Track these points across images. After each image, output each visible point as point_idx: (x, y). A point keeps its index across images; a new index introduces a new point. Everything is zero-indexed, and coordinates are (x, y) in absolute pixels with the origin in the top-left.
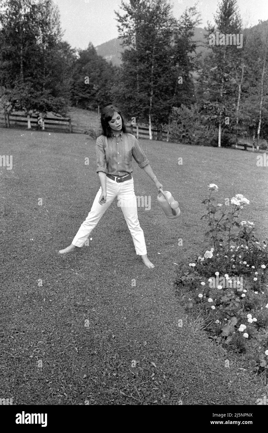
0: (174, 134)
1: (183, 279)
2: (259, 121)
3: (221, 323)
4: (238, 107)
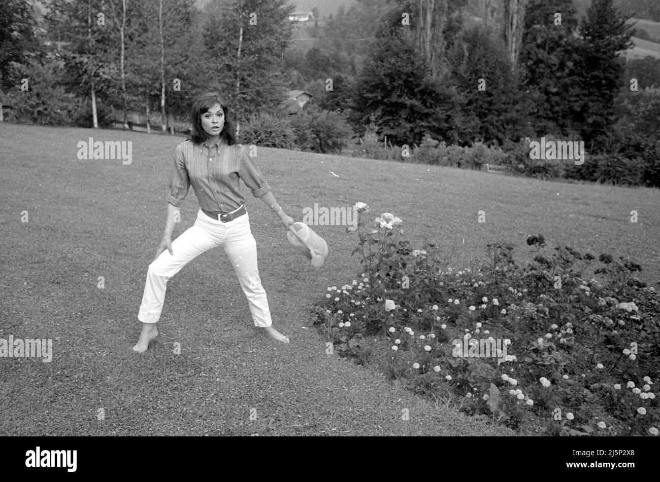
0: (20, 108)
1: (343, 347)
2: (162, 87)
3: (474, 396)
4: (123, 65)
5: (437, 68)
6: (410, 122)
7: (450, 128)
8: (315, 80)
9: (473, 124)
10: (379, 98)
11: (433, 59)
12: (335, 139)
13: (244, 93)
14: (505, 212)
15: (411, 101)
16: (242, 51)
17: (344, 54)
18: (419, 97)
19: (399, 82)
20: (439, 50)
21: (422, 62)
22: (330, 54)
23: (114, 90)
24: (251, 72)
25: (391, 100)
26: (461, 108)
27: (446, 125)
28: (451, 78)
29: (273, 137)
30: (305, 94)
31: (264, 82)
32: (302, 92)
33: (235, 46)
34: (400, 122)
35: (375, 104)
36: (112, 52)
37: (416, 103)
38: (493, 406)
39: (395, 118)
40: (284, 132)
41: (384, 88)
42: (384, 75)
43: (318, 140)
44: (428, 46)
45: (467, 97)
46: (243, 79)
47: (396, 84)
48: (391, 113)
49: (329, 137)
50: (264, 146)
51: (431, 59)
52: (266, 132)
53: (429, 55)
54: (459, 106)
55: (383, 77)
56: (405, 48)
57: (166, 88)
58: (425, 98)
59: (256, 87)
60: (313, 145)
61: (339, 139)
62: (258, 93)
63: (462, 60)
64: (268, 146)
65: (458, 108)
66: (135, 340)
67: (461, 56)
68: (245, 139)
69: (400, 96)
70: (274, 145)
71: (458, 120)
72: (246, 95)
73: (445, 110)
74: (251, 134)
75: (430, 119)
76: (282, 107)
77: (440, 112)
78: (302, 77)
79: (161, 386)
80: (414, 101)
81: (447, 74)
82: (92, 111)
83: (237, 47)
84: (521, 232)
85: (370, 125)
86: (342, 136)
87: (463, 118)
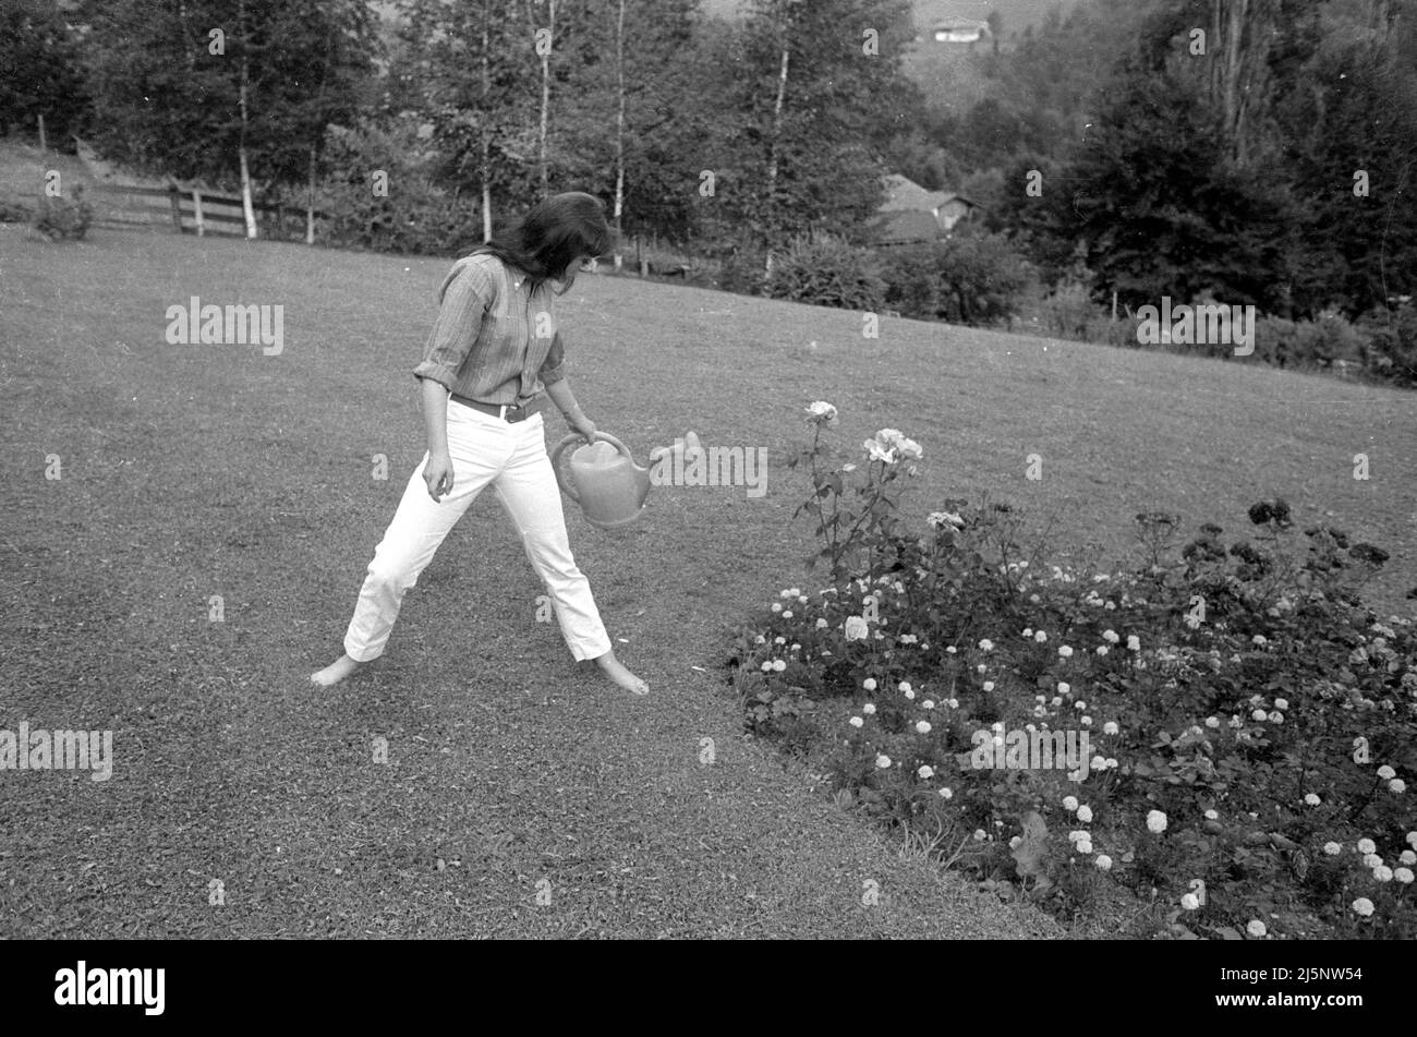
0: (342, 218)
1: (761, 714)
2: (617, 177)
3: (990, 837)
4: (544, 129)
5: (1248, 143)
6: (1179, 263)
7: (1274, 279)
8: (985, 170)
9: (1329, 270)
10: (1110, 207)
11: (1241, 119)
12: (993, 295)
13: (784, 191)
14: (1297, 460)
15: (1183, 216)
16: (786, 100)
17: (1053, 113)
18: (1202, 207)
19: (1158, 174)
20: (1255, 102)
21: (1211, 128)
22: (1022, 114)
23: (522, 182)
24: (801, 147)
25: (1137, 211)
26: (1300, 233)
27: (1263, 272)
28: (1284, 164)
29: (837, 285)
30: (959, 199)
31: (827, 166)
32: (951, 196)
33: (769, 90)
34: (1155, 262)
35: (1100, 222)
36: (525, 105)
37: (1193, 219)
38: (1025, 863)
39: (1144, 253)
40: (860, 274)
41: (1122, 186)
42: (1124, 158)
43: (956, 297)
44: (1230, 93)
45: (1317, 208)
46: (784, 162)
47: (1148, 177)
48: (1136, 243)
49: (982, 290)
50: (816, 303)
51: (1236, 121)
52: (821, 274)
53: (1231, 112)
54: (1298, 227)
55: (1122, 162)
56: (1174, 96)
57: (625, 178)
58: (1215, 208)
59: (809, 178)
60: (944, 309)
61: (1002, 297)
62: (814, 190)
63: (1313, 125)
64: (824, 303)
65: (1294, 234)
66: (328, 661)
67: (1310, 114)
68: (777, 288)
69: (1157, 205)
70: (838, 303)
71: (1293, 261)
72: (787, 195)
73: (1262, 237)
74: (790, 278)
75: (1226, 258)
76: (871, 222)
77: (1251, 241)
78: (956, 162)
79: (323, 751)
80: (1190, 215)
81: (1271, 155)
82: (482, 225)
83: (773, 93)
84: (1313, 505)
85: (1076, 266)
86: (1011, 289)
87: (1306, 256)
